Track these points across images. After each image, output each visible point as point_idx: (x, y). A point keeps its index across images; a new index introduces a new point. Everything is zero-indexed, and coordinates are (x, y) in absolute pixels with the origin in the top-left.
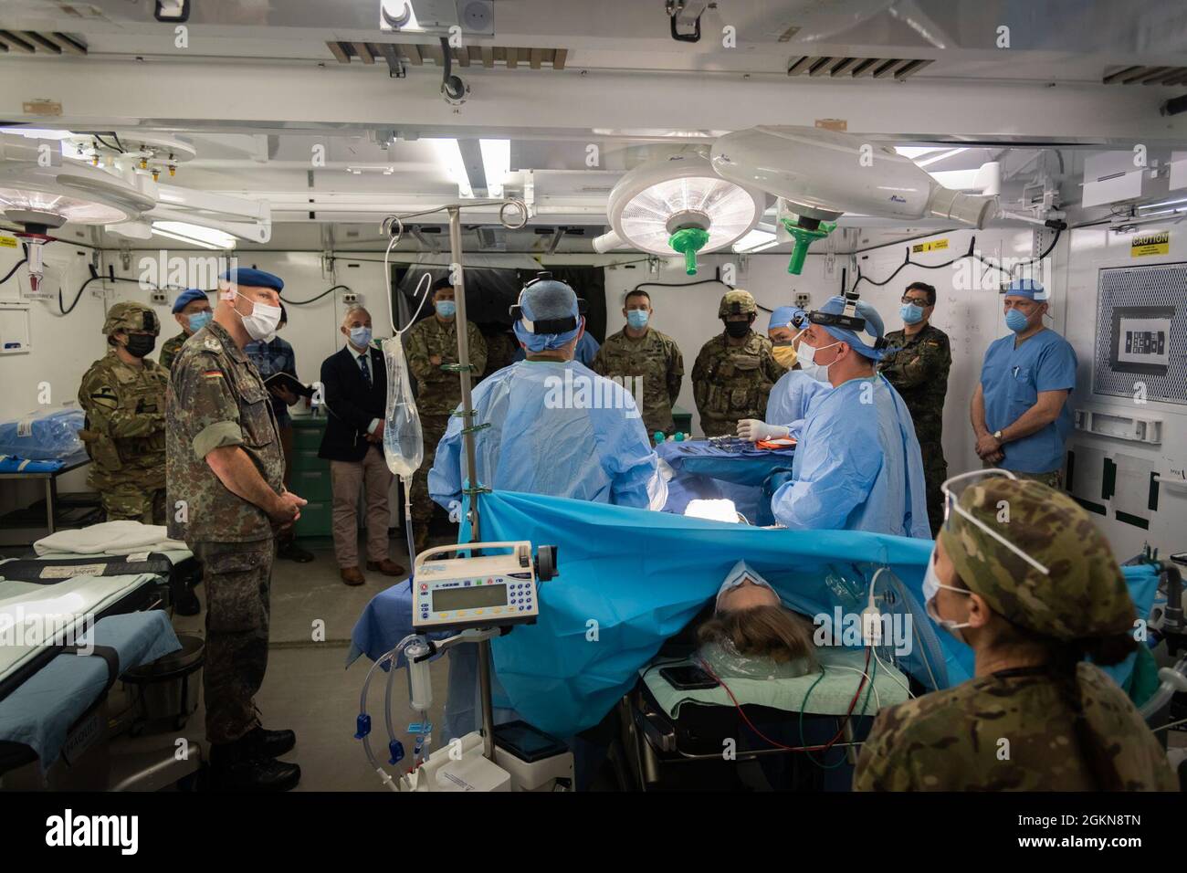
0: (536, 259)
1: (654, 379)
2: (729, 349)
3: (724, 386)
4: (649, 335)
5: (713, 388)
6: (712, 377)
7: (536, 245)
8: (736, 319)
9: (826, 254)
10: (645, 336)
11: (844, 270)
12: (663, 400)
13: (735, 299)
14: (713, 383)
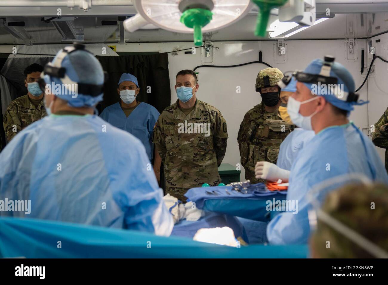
0: (112, 48)
1: (202, 142)
2: (266, 115)
3: (261, 146)
4: (197, 106)
5: (252, 146)
6: (252, 138)
7: (111, 36)
8: (268, 90)
9: (348, 39)
10: (194, 107)
11: (363, 52)
12: (210, 159)
13: (265, 75)
14: (253, 143)
